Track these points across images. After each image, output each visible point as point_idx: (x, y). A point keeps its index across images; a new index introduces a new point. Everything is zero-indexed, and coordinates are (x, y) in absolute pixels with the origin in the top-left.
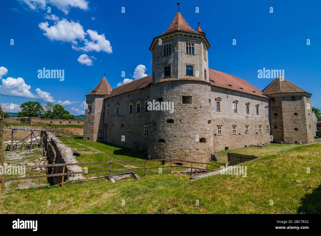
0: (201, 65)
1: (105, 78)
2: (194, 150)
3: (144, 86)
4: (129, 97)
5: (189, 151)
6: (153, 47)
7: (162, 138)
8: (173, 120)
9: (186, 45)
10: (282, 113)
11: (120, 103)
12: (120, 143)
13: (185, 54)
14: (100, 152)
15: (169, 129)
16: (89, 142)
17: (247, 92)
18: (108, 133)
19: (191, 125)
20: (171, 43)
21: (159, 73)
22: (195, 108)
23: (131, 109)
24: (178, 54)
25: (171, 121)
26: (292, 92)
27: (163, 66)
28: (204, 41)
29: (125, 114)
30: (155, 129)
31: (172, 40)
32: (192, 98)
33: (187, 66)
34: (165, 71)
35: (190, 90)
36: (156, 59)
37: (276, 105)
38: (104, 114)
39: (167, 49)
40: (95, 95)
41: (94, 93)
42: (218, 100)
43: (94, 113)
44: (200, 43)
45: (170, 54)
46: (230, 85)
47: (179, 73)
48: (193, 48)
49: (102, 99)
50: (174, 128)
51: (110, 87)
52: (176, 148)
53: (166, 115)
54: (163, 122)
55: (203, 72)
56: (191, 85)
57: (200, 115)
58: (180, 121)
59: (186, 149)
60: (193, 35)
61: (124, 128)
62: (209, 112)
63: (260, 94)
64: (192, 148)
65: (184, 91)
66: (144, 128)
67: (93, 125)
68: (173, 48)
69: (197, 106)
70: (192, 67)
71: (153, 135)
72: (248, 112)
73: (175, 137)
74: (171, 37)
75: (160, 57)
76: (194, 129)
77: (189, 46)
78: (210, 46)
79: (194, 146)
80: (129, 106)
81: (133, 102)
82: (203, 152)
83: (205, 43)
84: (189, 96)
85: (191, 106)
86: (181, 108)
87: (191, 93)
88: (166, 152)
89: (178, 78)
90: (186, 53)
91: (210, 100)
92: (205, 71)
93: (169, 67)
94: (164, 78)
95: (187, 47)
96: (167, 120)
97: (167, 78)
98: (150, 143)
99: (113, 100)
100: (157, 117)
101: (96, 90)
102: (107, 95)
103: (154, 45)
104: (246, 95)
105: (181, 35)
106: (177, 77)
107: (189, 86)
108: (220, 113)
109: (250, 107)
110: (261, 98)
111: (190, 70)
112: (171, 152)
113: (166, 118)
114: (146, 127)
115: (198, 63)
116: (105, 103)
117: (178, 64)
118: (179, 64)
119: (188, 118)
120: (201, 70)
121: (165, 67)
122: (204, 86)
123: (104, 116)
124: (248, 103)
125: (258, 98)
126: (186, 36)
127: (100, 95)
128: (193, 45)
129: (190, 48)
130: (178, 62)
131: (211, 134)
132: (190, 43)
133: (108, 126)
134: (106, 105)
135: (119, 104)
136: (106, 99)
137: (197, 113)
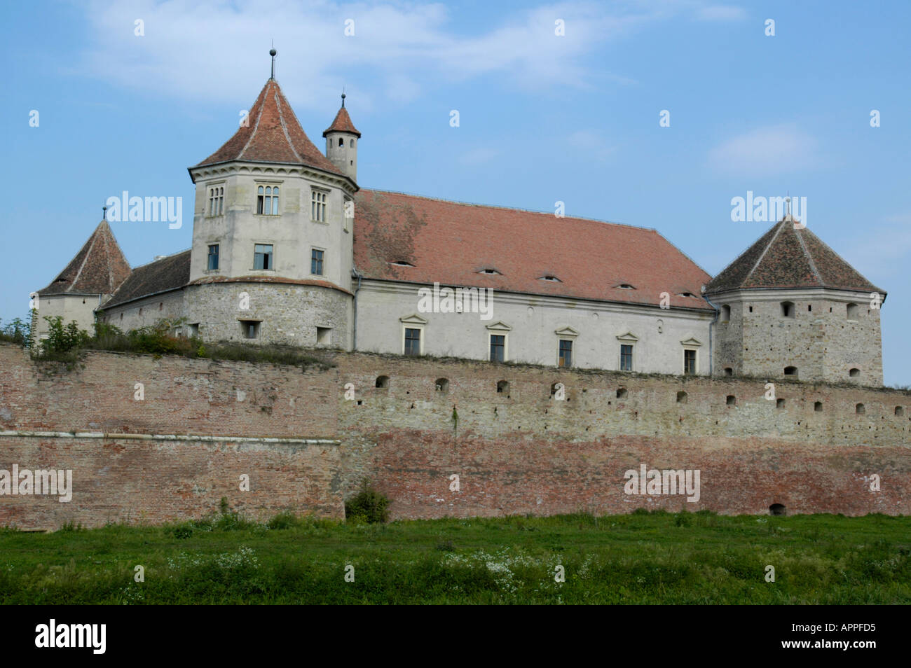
9: (257, 190)
10: (742, 366)
13: (255, 215)
20: (224, 186)
21: (197, 260)
27: (207, 242)
28: (315, 175)
32: (262, 325)
34: (209, 256)
35: (257, 305)
37: (731, 338)
39: (216, 199)
42: (412, 324)
45: (220, 214)
48: (277, 198)
60: (276, 168)
68: (226, 200)
70: (270, 247)
74: (223, 170)
75: (202, 220)
77: (264, 194)
83: (322, 178)
84: (254, 319)
87: (260, 311)
89: (232, 276)
90: (255, 212)
92: (320, 252)
93: (217, 248)
94: (207, 274)
95: (260, 198)
105: (245, 168)
107: (256, 294)
109: (579, 343)
121: (210, 246)
128: (277, 191)
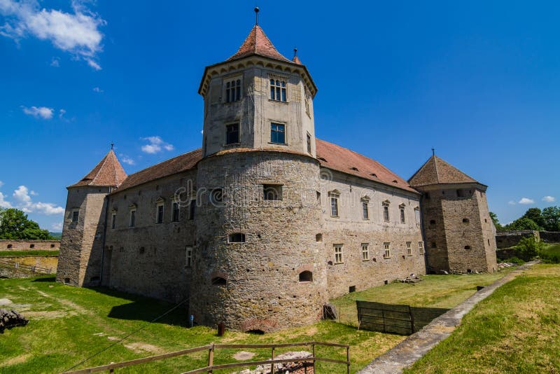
0: (300, 124)
1: (113, 153)
2: (288, 298)
3: (189, 166)
4: (157, 189)
5: (276, 301)
6: (206, 86)
7: (218, 276)
8: (244, 236)
9: (269, 82)
10: (443, 219)
11: (139, 203)
12: (135, 288)
13: (269, 100)
14: (84, 311)
15: (235, 254)
16: (69, 287)
17: (384, 182)
18: (112, 266)
19: (281, 244)
20: (240, 78)
21: (216, 137)
22: (290, 209)
23: (160, 215)
24: (253, 99)
25: (239, 237)
26: (456, 182)
27: (225, 123)
28: (305, 80)
29: (148, 225)
30: (205, 256)
31: (242, 72)
32: (283, 189)
33: (272, 124)
34: (227, 133)
35: (279, 172)
36: (210, 109)
37: (433, 206)
38: (106, 227)
39: (233, 90)
40: (88, 186)
41: (85, 183)
42: (334, 195)
43: (83, 225)
44: (297, 83)
45: (238, 98)
46: (354, 169)
47: (257, 138)
48: (284, 90)
49: (102, 196)
50: (245, 252)
51: (122, 172)
52: (250, 296)
53: (229, 225)
54: (222, 239)
55: (305, 138)
56: (281, 162)
57: (300, 222)
58: (259, 236)
59: (271, 296)
60: (284, 66)
61: (145, 255)
62: (317, 216)
63: (406, 187)
64: (284, 293)
65: (266, 174)
66: (187, 252)
67: (80, 251)
68: (244, 88)
69: (294, 206)
70: (282, 126)
71: (202, 268)
72: (387, 218)
73: (248, 271)
74: (240, 66)
75: (219, 106)
76: (287, 253)
77: (275, 86)
78: (316, 90)
79: (289, 289)
80: (158, 209)
81: (165, 199)
82: (306, 301)
83: (308, 85)
84: (276, 183)
85: (281, 204)
86: (260, 209)
87: (280, 177)
88: (227, 306)
89: (255, 147)
90: (270, 98)
91: (318, 194)
92: (309, 137)
93: (236, 126)
94: (226, 148)
95: (272, 88)
96: (230, 236)
97: (232, 147)
98: (193, 288)
99: (125, 197)
100: (209, 228)
101: (90, 178)
102: (114, 187)
103: (207, 82)
104: (383, 188)
105: (260, 63)
106: (252, 146)
107: (276, 163)
108: (338, 220)
109: (390, 208)
110: (408, 194)
111: (278, 133)
112: (238, 305)
113: (229, 232)
114: (190, 252)
115: (295, 120)
116: (108, 203)
117: (253, 119)
118: (255, 120)
119: (274, 231)
120: (300, 133)
121: (227, 126)
122: (306, 164)
123: (105, 230)
124: (387, 201)
125: (402, 192)
126: (269, 65)
127: (98, 187)
128: (284, 84)
129: (278, 89)
130: (253, 115)
131: (324, 263)
132: (277, 81)
133: (113, 251)
134: (111, 208)
135: (137, 206)
136: (112, 194)
137: (295, 219)
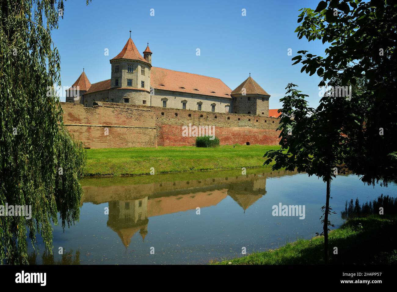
4: (101, 95)
13: (127, 73)
20: (119, 65)
21: (113, 83)
24: (122, 73)
33: (128, 79)
35: (128, 95)
39: (117, 68)
45: (118, 72)
47: (123, 85)
48: (132, 68)
55: (139, 83)
60: (132, 61)
65: (125, 95)
68: (120, 68)
70: (131, 80)
74: (119, 61)
75: (114, 73)
81: (103, 99)
89: (122, 88)
92: (143, 82)
95: (128, 68)
99: (90, 96)
102: (85, 91)
115: (135, 79)
117: (122, 78)
121: (116, 80)
126: (128, 61)
132: (130, 66)
136: (85, 94)
